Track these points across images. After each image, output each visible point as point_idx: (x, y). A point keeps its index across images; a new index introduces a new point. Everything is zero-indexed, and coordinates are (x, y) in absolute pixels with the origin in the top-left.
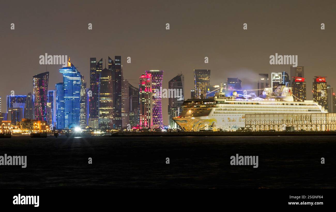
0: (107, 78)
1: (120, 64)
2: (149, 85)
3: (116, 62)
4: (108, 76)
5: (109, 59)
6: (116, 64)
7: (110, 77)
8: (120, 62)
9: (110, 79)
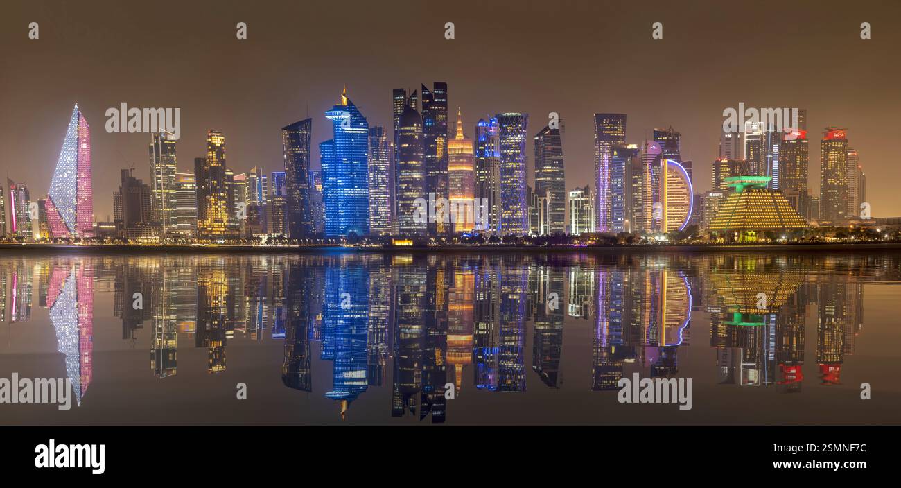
0: (412, 128)
1: (443, 100)
2: (493, 143)
3: (438, 96)
4: (415, 125)
5: (424, 88)
6: (436, 100)
7: (418, 126)
8: (444, 96)
9: (417, 129)
